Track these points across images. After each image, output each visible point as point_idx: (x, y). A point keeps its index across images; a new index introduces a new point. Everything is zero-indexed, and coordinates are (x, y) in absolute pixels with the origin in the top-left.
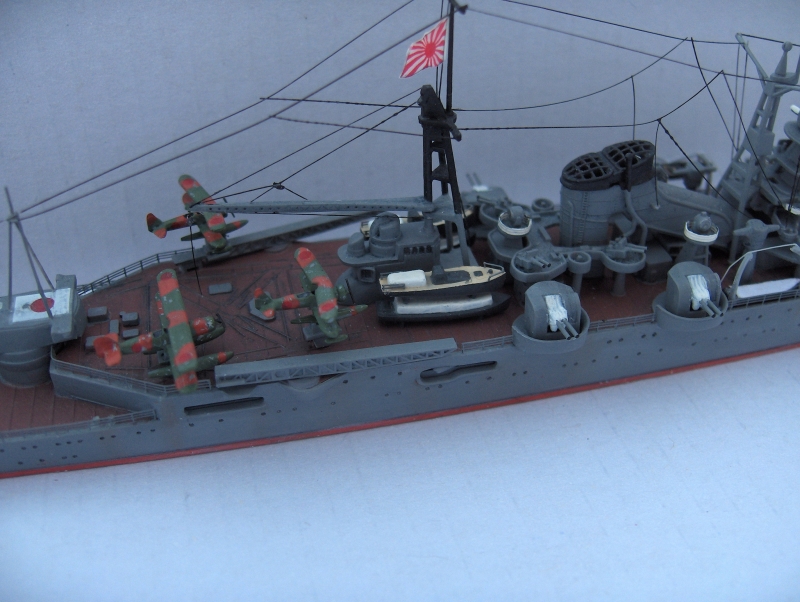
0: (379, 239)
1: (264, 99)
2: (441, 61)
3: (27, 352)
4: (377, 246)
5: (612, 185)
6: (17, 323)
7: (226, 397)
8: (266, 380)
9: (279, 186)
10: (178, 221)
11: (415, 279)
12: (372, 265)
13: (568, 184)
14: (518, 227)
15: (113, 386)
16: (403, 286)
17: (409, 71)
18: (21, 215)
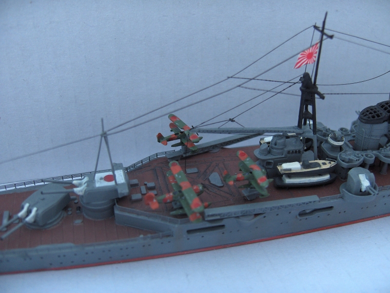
0: (276, 147)
1: (229, 78)
2: (314, 61)
3: (103, 202)
4: (275, 150)
5: (384, 121)
6: (99, 188)
7: (208, 225)
8: (229, 216)
9: (232, 120)
10: (172, 137)
11: (295, 166)
12: (272, 159)
13: (364, 121)
14: (339, 141)
15: (151, 220)
16: (290, 170)
17: (298, 66)
18: (108, 133)
